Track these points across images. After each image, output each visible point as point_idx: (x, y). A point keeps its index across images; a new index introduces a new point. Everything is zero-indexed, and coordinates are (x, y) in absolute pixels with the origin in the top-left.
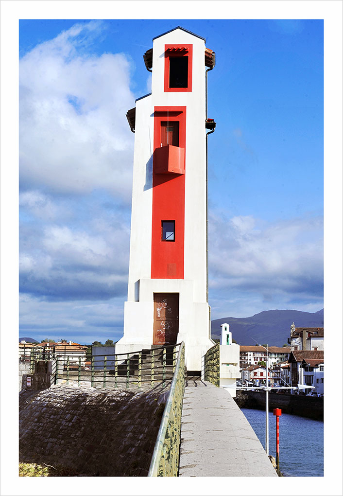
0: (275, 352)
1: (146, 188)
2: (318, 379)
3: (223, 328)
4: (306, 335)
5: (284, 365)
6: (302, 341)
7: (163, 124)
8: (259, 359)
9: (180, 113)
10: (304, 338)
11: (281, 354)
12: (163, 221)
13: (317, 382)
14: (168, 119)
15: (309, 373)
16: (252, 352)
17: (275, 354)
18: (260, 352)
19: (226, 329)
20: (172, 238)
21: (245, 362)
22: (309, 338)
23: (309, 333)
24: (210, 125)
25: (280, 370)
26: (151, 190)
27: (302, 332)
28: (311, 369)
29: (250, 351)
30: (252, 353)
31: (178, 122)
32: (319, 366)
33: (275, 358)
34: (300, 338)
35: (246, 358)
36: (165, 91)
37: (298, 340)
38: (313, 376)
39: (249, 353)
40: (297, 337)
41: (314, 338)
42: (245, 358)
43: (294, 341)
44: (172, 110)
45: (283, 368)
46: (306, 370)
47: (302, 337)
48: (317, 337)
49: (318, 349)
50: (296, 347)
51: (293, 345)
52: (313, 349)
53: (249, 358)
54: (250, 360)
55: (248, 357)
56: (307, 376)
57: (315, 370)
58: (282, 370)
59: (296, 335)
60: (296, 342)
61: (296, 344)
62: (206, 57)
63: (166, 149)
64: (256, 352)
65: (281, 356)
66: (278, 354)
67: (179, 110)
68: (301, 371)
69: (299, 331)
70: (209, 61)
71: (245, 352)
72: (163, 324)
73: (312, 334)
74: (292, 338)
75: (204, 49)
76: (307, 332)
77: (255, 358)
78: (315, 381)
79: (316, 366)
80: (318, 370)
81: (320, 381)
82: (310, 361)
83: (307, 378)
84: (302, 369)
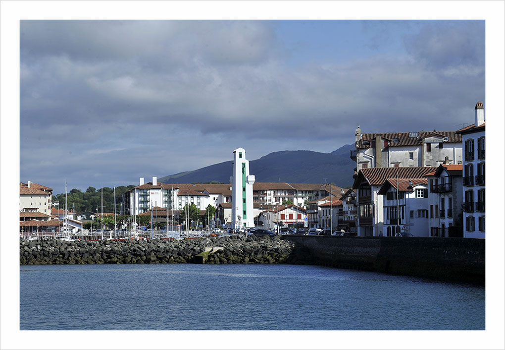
0: (303, 189)
2: (412, 212)
3: (237, 155)
4: (381, 144)
5: (324, 202)
6: (375, 153)
8: (281, 199)
10: (377, 149)
11: (310, 192)
13: (412, 216)
15: (395, 203)
16: (272, 190)
17: (302, 192)
18: (282, 190)
19: (241, 156)
21: (263, 204)
22: (387, 149)
23: (386, 141)
25: (317, 210)
27: (375, 139)
28: (402, 194)
29: (270, 190)
30: (272, 192)
32: (414, 189)
33: (303, 198)
34: (372, 149)
35: (265, 198)
37: (368, 152)
38: (403, 206)
39: (268, 192)
40: (367, 148)
41: (394, 149)
42: (263, 198)
43: (361, 155)
45: (321, 206)
46: (388, 198)
47: (374, 147)
48: (398, 146)
49: (400, 166)
50: (365, 164)
51: (361, 161)
52: (392, 166)
53: (269, 199)
54: (270, 200)
55: (267, 198)
56: (392, 207)
57: (407, 195)
58: (320, 209)
59: (364, 144)
60: (364, 156)
61: (365, 160)
64: (278, 190)
65: (310, 195)
66: (306, 193)
68: (378, 200)
69: (369, 139)
71: (263, 191)
73: (390, 141)
74: (359, 150)
76: (382, 138)
77: (276, 198)
78: (407, 214)
79: (410, 190)
80: (412, 196)
81: (416, 214)
82: (398, 182)
83: (390, 211)
84: (381, 197)
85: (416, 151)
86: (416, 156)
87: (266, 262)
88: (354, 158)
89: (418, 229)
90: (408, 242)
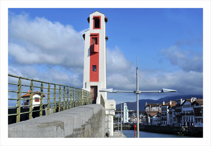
1: (88, 56)
3: (124, 105)
4: (150, 106)
6: (149, 108)
7: (93, 38)
9: (98, 35)
11: (144, 113)
12: (93, 66)
14: (94, 37)
15: (151, 118)
20: (95, 70)
22: (152, 107)
23: (152, 105)
24: (107, 39)
25: (143, 118)
26: (89, 57)
28: (152, 117)
29: (134, 113)
31: (97, 38)
36: (93, 29)
37: (148, 107)
38: (153, 119)
42: (132, 115)
44: (95, 34)
46: (150, 117)
47: (149, 106)
48: (154, 106)
49: (155, 111)
50: (147, 110)
52: (153, 111)
62: (105, 19)
63: (94, 45)
67: (97, 34)
68: (149, 118)
70: (106, 20)
72: (93, 94)
74: (146, 107)
75: (104, 17)
77: (135, 115)
78: (153, 121)
79: (154, 116)
80: (154, 117)
81: (155, 121)
82: (151, 114)
83: (151, 120)
84: (149, 117)
85: (158, 107)
86: (158, 109)
87: (126, 129)
88: (145, 109)
89: (155, 123)
90: (155, 126)
